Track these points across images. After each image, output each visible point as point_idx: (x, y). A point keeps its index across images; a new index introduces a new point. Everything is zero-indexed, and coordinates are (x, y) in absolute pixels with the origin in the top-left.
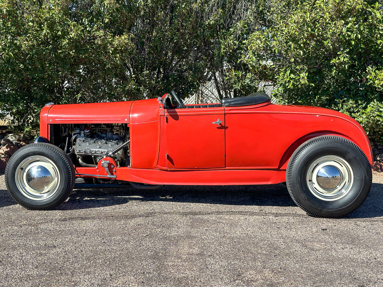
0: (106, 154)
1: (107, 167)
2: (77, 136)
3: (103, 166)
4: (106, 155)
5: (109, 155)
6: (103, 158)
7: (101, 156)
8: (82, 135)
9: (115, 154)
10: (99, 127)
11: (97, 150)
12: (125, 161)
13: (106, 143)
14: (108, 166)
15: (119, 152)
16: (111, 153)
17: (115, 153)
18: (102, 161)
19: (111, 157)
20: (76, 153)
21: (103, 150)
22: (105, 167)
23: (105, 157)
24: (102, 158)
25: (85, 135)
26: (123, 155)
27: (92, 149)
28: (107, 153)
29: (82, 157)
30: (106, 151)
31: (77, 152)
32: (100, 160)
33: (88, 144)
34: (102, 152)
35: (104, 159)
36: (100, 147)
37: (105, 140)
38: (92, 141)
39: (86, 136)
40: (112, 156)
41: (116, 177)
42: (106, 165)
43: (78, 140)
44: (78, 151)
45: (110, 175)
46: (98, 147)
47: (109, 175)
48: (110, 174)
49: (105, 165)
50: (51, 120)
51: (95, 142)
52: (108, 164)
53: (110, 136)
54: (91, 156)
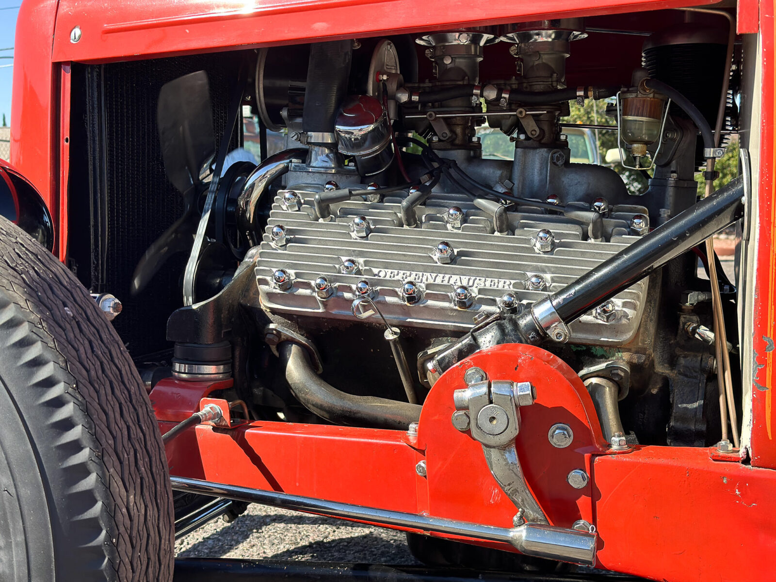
0: (500, 318)
1: (505, 438)
2: (286, 170)
3: (468, 432)
4: (501, 328)
5: (532, 327)
6: (474, 346)
7: (459, 334)
8: (320, 159)
9: (584, 318)
10: (458, 102)
11: (424, 280)
12: (666, 380)
13: (508, 227)
14: (513, 431)
15: (617, 303)
16: (542, 311)
17: (586, 310)
18: (464, 386)
19: (541, 339)
20: (265, 304)
21: (476, 285)
22: (492, 440)
23: (488, 341)
24: (461, 354)
25: (340, 159)
26: (652, 328)
27: (384, 274)
28: (514, 311)
29: (309, 335)
30: (500, 293)
31: (271, 296)
32: (444, 365)
33: (354, 235)
34: (466, 303)
35: (483, 362)
36: (453, 260)
37: (498, 201)
38: (395, 209)
39: (349, 173)
40: (559, 332)
41: (600, 544)
42: (499, 425)
43: (282, 203)
44: (273, 287)
45: (533, 525)
46: (436, 256)
47: (523, 519)
48: (534, 511)
49: (487, 426)
50: (77, 32)
51: (412, 219)
52: (523, 411)
53: (536, 178)
54: (374, 331)
